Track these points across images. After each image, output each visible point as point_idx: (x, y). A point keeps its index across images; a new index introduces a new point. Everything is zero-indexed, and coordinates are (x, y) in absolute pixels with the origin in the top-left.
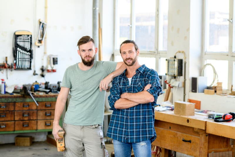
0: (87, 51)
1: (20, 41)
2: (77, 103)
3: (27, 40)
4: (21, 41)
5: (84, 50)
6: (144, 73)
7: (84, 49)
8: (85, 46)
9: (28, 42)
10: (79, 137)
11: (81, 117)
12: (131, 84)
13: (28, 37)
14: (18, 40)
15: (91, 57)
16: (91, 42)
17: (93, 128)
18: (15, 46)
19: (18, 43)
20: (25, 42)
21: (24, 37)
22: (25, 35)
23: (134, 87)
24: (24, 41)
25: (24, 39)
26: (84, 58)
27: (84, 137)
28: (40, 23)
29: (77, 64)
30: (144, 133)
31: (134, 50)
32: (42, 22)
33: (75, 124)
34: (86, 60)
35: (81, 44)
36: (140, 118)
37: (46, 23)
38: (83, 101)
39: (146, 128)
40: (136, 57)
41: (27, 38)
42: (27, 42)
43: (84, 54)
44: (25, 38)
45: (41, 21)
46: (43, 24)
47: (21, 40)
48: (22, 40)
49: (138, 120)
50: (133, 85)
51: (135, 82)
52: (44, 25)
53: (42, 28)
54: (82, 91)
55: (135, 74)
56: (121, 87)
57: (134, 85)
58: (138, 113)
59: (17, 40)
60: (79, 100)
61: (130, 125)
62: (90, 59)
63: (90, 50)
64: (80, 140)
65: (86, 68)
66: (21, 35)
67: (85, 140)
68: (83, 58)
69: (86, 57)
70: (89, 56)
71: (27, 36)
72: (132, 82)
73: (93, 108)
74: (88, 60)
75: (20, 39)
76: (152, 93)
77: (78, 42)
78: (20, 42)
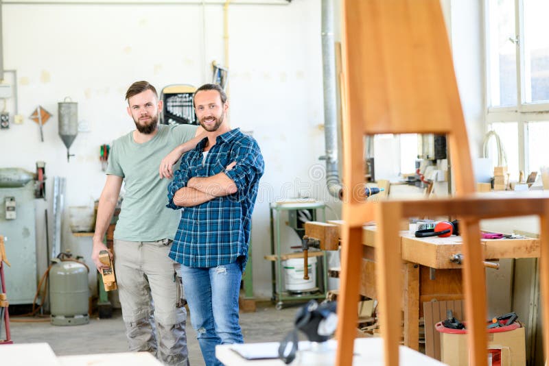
0: (142, 108)
1: (173, 106)
2: (132, 201)
3: (187, 104)
4: (176, 106)
5: (137, 107)
6: (230, 143)
7: (137, 104)
8: (138, 99)
9: (190, 108)
10: (135, 263)
11: (137, 227)
12: (206, 162)
13: (189, 97)
14: (170, 104)
15: (151, 117)
16: (149, 91)
17: (160, 246)
18: (165, 116)
19: (170, 109)
20: (184, 108)
21: (181, 97)
22: (182, 94)
23: (210, 167)
24: (183, 106)
25: (181, 102)
26: (139, 119)
27: (143, 262)
28: (215, 67)
29: (131, 133)
30: (226, 249)
31: (218, 101)
32: (218, 67)
33: (129, 239)
34: (142, 123)
35: (132, 96)
36: (217, 223)
37: (228, 68)
38: (141, 198)
39: (229, 242)
40: (222, 115)
41: (188, 99)
42: (187, 108)
43: (137, 113)
44: (184, 100)
45: (216, 64)
46: (220, 70)
47: (175, 104)
48: (178, 104)
49: (213, 226)
50: (208, 164)
51: (213, 160)
52: (222, 72)
53: (219, 79)
54: (138, 179)
55: (215, 144)
56: (190, 167)
57: (211, 163)
58: (214, 215)
59: (168, 104)
60: (134, 197)
61: (201, 236)
62: (149, 121)
63: (148, 105)
64: (138, 267)
65: (143, 138)
66: (175, 95)
67: (146, 268)
68: (137, 120)
69: (142, 117)
70: (146, 116)
71: (187, 95)
72: (207, 158)
73: (159, 210)
74: (145, 123)
75: (173, 102)
76: (231, 175)
77: (126, 92)
78: (175, 108)
